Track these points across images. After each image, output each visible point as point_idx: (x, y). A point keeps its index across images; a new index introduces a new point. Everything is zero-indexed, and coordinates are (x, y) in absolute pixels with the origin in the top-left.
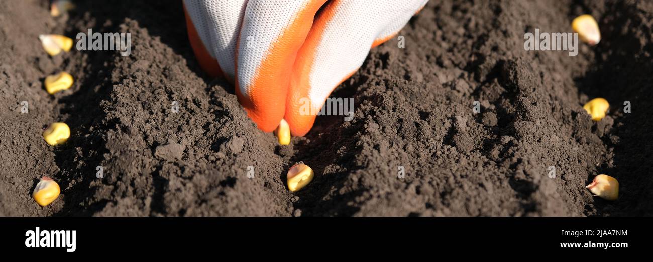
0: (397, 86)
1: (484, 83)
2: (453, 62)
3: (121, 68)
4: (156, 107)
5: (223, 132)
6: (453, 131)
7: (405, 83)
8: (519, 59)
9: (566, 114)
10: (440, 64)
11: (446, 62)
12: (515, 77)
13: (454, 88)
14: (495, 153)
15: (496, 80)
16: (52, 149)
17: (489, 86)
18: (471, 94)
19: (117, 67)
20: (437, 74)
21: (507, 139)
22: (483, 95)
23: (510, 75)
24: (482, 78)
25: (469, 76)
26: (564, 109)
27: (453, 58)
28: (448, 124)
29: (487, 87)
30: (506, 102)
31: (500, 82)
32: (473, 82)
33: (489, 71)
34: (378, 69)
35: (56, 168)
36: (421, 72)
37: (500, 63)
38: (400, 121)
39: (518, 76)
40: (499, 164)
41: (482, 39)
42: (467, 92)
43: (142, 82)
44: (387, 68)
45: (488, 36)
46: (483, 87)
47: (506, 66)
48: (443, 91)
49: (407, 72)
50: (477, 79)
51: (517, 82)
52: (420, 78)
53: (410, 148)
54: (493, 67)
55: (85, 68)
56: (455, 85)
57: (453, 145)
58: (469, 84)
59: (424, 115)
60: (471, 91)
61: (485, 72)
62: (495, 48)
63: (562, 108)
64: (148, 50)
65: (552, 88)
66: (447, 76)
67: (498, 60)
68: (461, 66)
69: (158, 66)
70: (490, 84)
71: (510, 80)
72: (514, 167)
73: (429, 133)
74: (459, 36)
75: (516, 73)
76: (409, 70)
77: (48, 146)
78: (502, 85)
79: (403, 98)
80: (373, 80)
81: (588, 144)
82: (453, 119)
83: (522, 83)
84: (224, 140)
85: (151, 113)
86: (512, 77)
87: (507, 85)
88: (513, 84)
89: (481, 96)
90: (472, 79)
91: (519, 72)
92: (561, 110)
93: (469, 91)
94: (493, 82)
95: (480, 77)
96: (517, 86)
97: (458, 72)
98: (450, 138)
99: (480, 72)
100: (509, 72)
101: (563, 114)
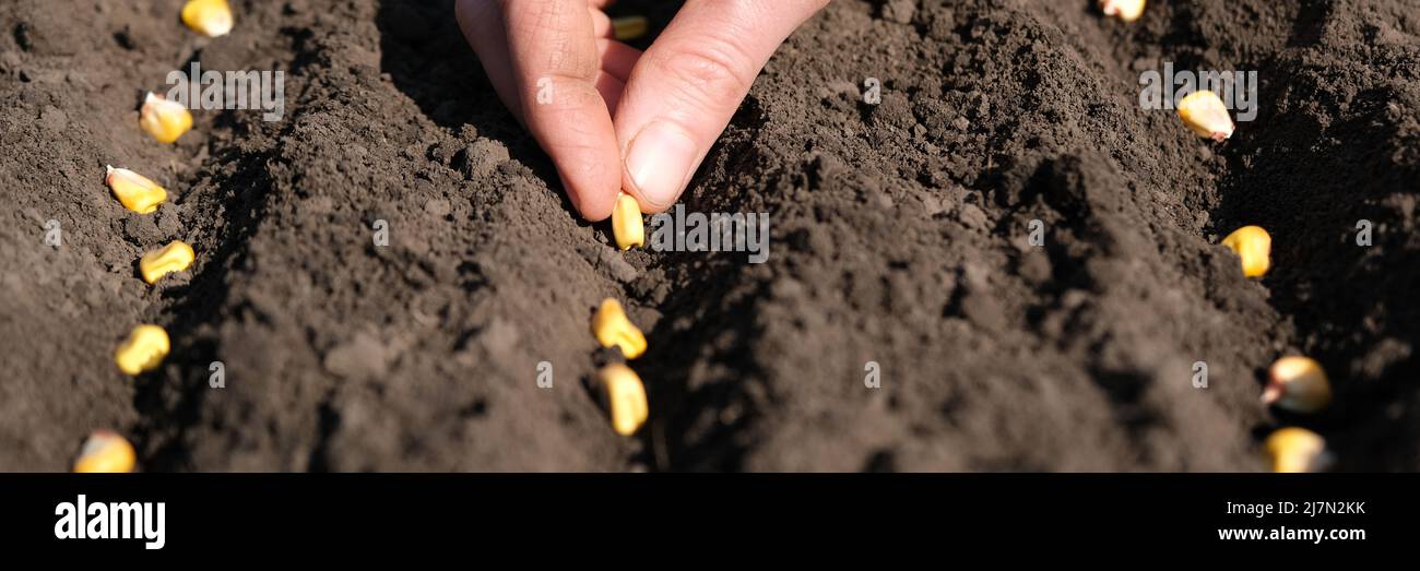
0: (839, 214)
1: (1015, 208)
2: (951, 175)
3: (278, 215)
4: (340, 279)
5: (476, 319)
6: (960, 292)
7: (856, 207)
8: (1085, 151)
9: (1189, 256)
10: (925, 180)
11: (938, 175)
12: (1080, 186)
13: (957, 219)
14: (1053, 324)
15: (1040, 197)
16: (130, 380)
17: (1028, 211)
18: (993, 231)
19: (270, 215)
20: (921, 196)
21: (1075, 298)
22: (1016, 228)
23: (1068, 184)
24: (1013, 199)
25: (986, 197)
26: (1183, 247)
27: (950, 166)
28: (949, 281)
29: (1023, 213)
30: (1064, 235)
31: (1048, 201)
32: (994, 208)
33: (1024, 184)
34: (799, 189)
35: (131, 415)
36: (887, 195)
37: (1046, 165)
38: (848, 276)
39: (1086, 182)
40: (1063, 346)
41: (1005, 131)
42: (983, 228)
43: (315, 236)
44: (818, 188)
45: (1016, 123)
46: (1015, 215)
47: (1058, 169)
48: (935, 225)
49: (859, 192)
50: (1001, 201)
51: (1084, 194)
52: (887, 202)
53: (873, 325)
54: (1031, 174)
55: (220, 229)
56: (958, 213)
57: (963, 316)
58: (986, 213)
59: (898, 265)
60: (992, 225)
61: (1018, 185)
62: (1033, 143)
63: (1179, 246)
64: (333, 176)
65: (1154, 213)
66: (941, 203)
67: (1041, 160)
68: (967, 180)
69: (352, 206)
70: (1029, 207)
71: (1069, 193)
72: (1096, 348)
73: (909, 295)
74: (960, 132)
75: (1081, 177)
76: (863, 189)
77: (122, 375)
78: (1054, 207)
79: (853, 237)
80: (789, 209)
81: (1240, 310)
82: (960, 272)
83: (1094, 194)
84: (474, 332)
85: (330, 291)
86: (1072, 186)
87: (1064, 204)
88: (1075, 200)
89: (1013, 231)
90: (991, 203)
91: (1086, 174)
92: (1178, 250)
93: (986, 225)
94: (1035, 202)
95: (1008, 197)
96: (1083, 204)
97: (963, 193)
98: (955, 306)
99: (1007, 185)
100: (1066, 177)
101: (1183, 257)
